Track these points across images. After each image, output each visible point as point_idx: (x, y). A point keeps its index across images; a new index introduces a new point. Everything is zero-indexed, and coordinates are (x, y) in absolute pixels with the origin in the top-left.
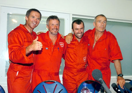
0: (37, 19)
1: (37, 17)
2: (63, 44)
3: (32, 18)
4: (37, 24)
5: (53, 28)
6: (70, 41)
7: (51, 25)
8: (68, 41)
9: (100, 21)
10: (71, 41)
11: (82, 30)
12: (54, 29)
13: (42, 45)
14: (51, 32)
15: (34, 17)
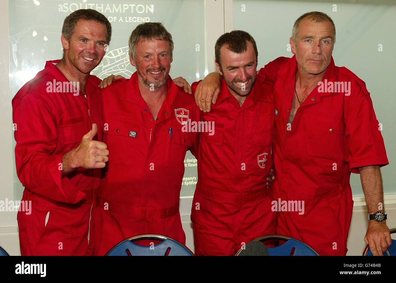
0: (95, 43)
1: (97, 39)
2: (186, 113)
3: (81, 42)
4: (97, 57)
5: (150, 67)
6: (209, 104)
7: (141, 58)
8: (204, 105)
9: (309, 39)
10: (214, 102)
11: (250, 71)
12: (154, 70)
13: (107, 152)
14: (145, 77)
15: (85, 40)
